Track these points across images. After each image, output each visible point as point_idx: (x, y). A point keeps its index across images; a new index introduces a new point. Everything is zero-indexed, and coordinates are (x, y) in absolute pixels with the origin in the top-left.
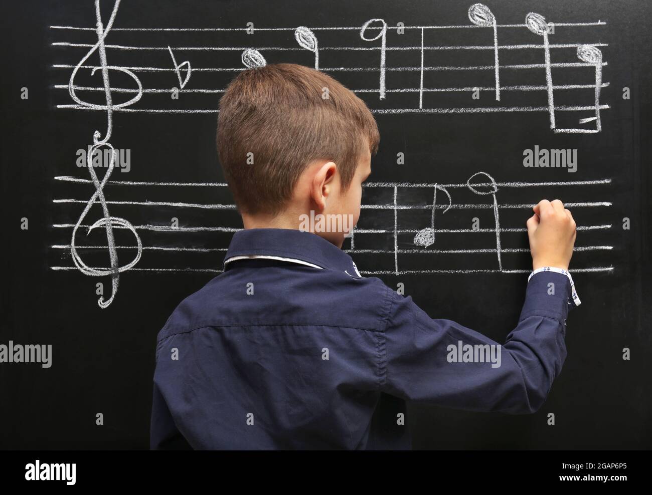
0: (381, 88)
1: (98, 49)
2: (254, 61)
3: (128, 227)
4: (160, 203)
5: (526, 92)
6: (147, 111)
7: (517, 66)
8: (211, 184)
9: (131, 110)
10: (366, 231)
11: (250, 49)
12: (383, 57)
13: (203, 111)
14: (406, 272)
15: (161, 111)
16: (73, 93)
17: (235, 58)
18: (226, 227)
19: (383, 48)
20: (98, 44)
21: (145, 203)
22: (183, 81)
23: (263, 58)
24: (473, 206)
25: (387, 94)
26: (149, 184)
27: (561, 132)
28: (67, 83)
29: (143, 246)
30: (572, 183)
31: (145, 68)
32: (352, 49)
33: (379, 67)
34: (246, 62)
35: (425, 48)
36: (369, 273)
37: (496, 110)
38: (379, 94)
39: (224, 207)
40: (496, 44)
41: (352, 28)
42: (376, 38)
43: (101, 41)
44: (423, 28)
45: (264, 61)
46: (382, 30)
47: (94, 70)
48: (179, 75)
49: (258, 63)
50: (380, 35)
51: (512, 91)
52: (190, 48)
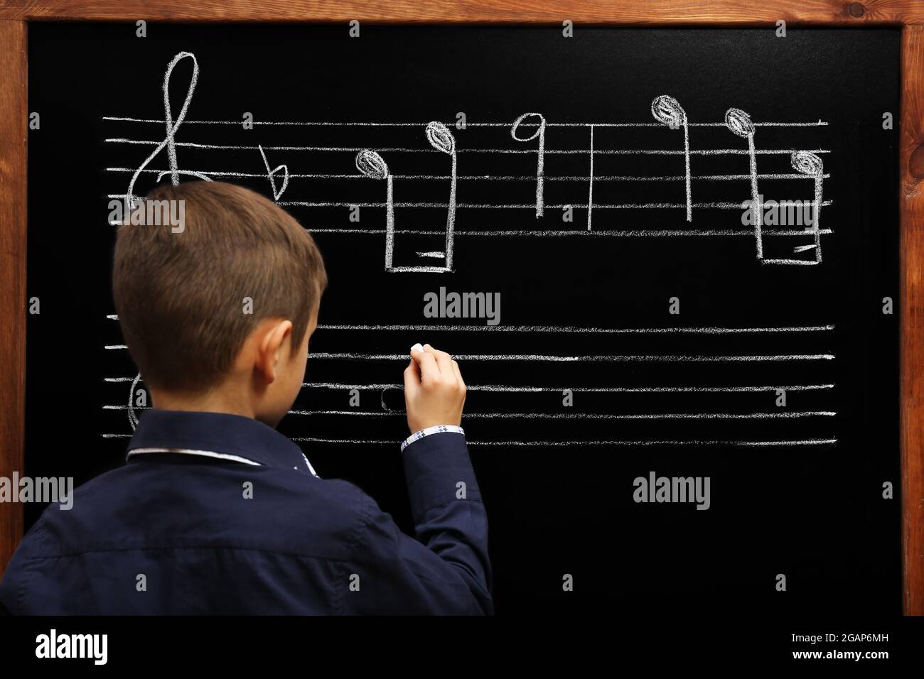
0: (538, 203)
2: (372, 165)
5: (726, 210)
7: (714, 177)
10: (517, 390)
11: (366, 150)
12: (541, 163)
14: (568, 443)
17: (348, 163)
18: (333, 382)
19: (541, 151)
20: (166, 141)
22: (278, 190)
23: (383, 162)
24: (656, 357)
25: (545, 211)
27: (771, 263)
28: (125, 192)
30: (785, 330)
31: (228, 174)
32: (501, 151)
33: (536, 176)
34: (361, 167)
35: (596, 152)
36: (520, 444)
37: (687, 234)
38: (535, 211)
39: (331, 356)
40: (687, 148)
41: (500, 125)
42: (532, 138)
43: (170, 138)
44: (592, 125)
45: (385, 166)
46: (539, 127)
47: (161, 175)
48: (272, 183)
49: (377, 169)
50: (537, 134)
51: (707, 209)
52: (288, 148)
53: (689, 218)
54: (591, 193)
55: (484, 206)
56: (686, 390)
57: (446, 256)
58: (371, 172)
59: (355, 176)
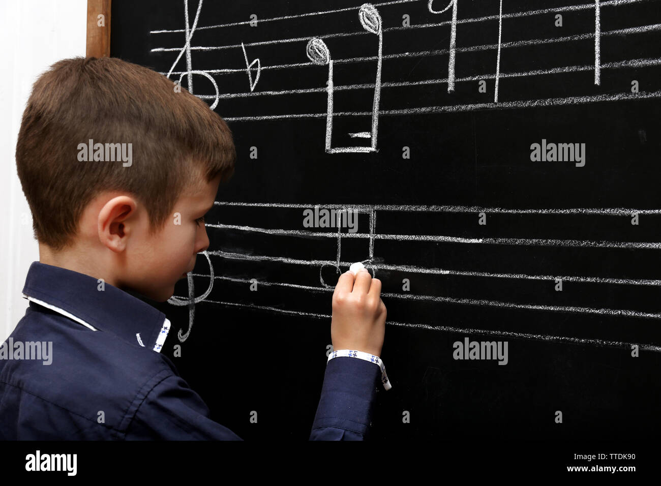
0: (449, 77)
1: (185, 53)
2: (318, 52)
4: (230, 226)
5: (638, 68)
7: (627, 31)
8: (274, 205)
10: (428, 271)
11: (314, 38)
12: (453, 34)
13: (270, 118)
15: (234, 119)
17: (300, 52)
18: (287, 257)
19: (454, 22)
20: (185, 46)
21: (218, 226)
22: (253, 82)
23: (326, 48)
25: (457, 85)
26: (222, 203)
29: (215, 275)
31: (222, 71)
32: (419, 26)
33: (448, 49)
34: (310, 55)
35: (504, 16)
36: (429, 328)
37: (594, 99)
38: (446, 85)
39: (285, 232)
42: (446, 9)
43: (188, 44)
45: (327, 52)
47: (182, 76)
48: (250, 76)
49: (321, 55)
50: (451, 4)
51: (617, 69)
52: (260, 43)
53: (597, 82)
54: (498, 61)
55: (403, 84)
56: (589, 280)
57: (372, 136)
58: (318, 59)
59: (306, 64)
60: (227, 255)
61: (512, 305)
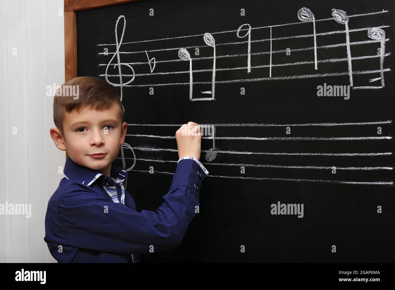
0: (248, 66)
1: (116, 55)
2: (184, 55)
3: (130, 148)
4: (143, 135)
5: (334, 63)
6: (137, 86)
7: (328, 46)
8: (165, 125)
9: (130, 86)
10: (241, 153)
11: (182, 48)
12: (249, 47)
13: (161, 85)
14: (263, 179)
15: (143, 86)
16: (107, 78)
17: (175, 55)
18: (172, 149)
19: (249, 41)
20: (116, 52)
21: (137, 135)
22: (152, 69)
23: (188, 53)
24: (301, 138)
25: (252, 69)
26: (138, 125)
27: (357, 89)
28: (104, 73)
29: (136, 158)
30: (365, 123)
31: (136, 63)
32: (233, 43)
33: (247, 53)
34: (180, 56)
35: (273, 39)
36: (243, 178)
37: (315, 76)
38: (247, 70)
39: (171, 137)
40: (315, 33)
41: (232, 31)
42: (245, 36)
43: (118, 50)
44: (271, 27)
45: (189, 55)
46: (248, 30)
47: (115, 66)
48: (150, 66)
49: (186, 56)
50: (248, 34)
51: (325, 63)
52: (155, 51)
53: (316, 68)
54: (271, 59)
55: (226, 69)
56: (315, 154)
57: (212, 93)
58: (184, 58)
59: (178, 60)
60: (142, 149)
61: (281, 167)
